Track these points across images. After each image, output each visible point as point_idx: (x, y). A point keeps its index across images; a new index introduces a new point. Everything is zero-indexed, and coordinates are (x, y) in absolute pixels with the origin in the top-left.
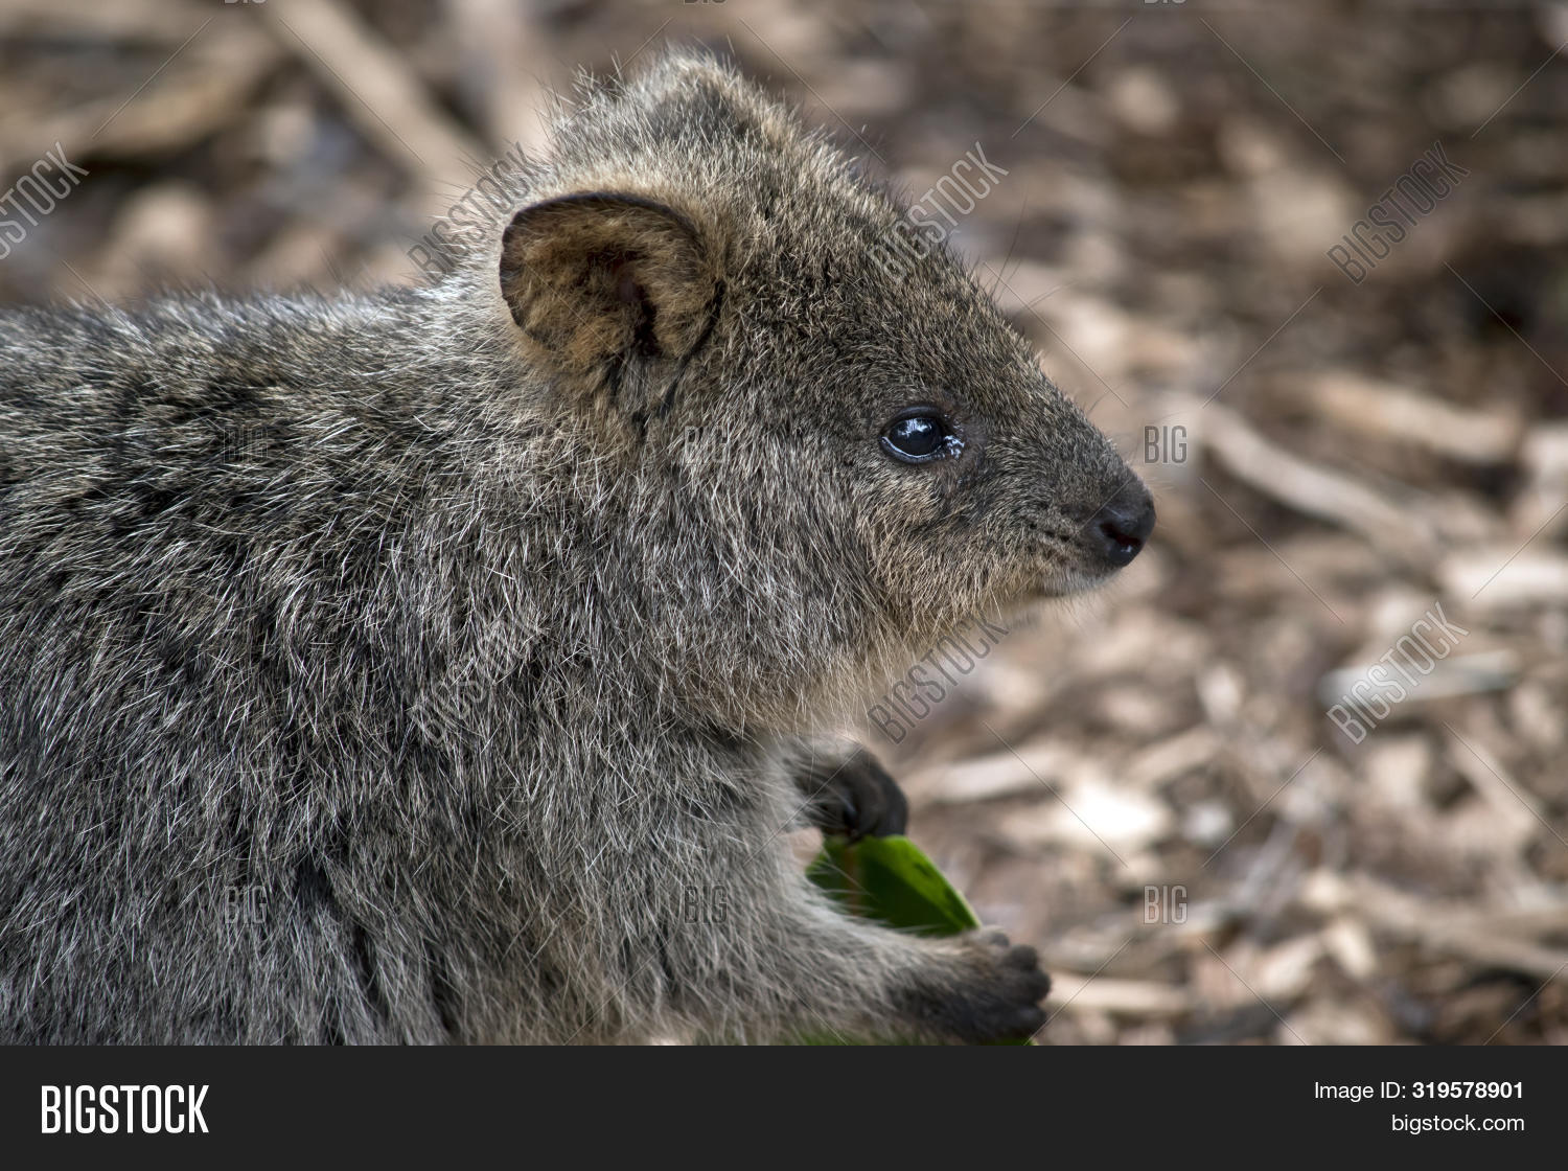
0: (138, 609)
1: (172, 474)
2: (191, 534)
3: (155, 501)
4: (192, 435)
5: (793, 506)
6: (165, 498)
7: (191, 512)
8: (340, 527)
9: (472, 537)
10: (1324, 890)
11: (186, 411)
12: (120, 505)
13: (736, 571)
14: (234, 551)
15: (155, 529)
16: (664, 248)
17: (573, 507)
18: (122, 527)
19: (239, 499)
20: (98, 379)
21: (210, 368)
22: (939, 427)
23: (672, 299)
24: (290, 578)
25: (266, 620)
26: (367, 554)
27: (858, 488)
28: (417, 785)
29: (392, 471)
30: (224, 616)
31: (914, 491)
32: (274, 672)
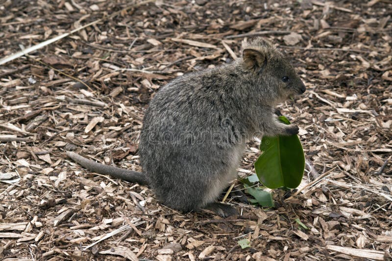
0: (208, 99)
1: (209, 85)
2: (212, 90)
3: (208, 88)
4: (210, 80)
5: (273, 84)
6: (209, 87)
7: (212, 88)
8: (228, 87)
9: (241, 86)
10: (323, 140)
11: (209, 78)
12: (205, 89)
13: (268, 89)
14: (217, 91)
15: (208, 90)
16: (258, 56)
17: (252, 81)
18: (205, 91)
19: (217, 86)
20: (200, 77)
21: (211, 74)
22: (287, 78)
23: (259, 61)
24: (223, 93)
25: (221, 97)
26: (231, 89)
27: (280, 83)
28: (239, 111)
29: (232, 80)
30: (217, 97)
31: (285, 84)
32: (223, 102)
